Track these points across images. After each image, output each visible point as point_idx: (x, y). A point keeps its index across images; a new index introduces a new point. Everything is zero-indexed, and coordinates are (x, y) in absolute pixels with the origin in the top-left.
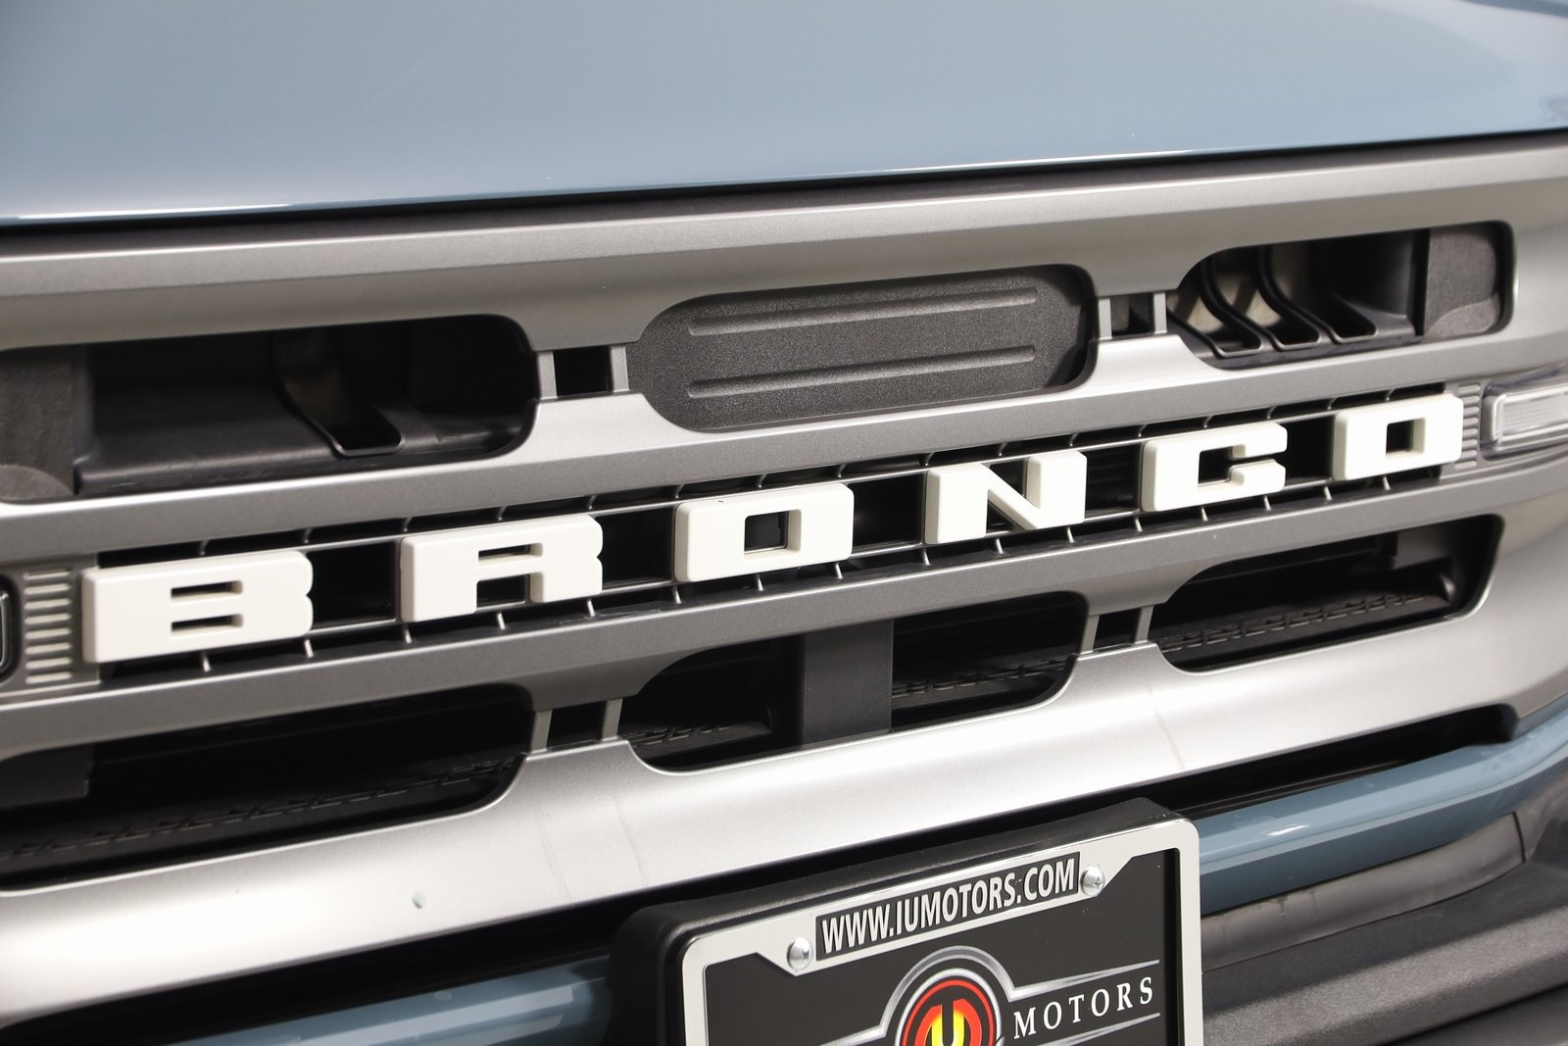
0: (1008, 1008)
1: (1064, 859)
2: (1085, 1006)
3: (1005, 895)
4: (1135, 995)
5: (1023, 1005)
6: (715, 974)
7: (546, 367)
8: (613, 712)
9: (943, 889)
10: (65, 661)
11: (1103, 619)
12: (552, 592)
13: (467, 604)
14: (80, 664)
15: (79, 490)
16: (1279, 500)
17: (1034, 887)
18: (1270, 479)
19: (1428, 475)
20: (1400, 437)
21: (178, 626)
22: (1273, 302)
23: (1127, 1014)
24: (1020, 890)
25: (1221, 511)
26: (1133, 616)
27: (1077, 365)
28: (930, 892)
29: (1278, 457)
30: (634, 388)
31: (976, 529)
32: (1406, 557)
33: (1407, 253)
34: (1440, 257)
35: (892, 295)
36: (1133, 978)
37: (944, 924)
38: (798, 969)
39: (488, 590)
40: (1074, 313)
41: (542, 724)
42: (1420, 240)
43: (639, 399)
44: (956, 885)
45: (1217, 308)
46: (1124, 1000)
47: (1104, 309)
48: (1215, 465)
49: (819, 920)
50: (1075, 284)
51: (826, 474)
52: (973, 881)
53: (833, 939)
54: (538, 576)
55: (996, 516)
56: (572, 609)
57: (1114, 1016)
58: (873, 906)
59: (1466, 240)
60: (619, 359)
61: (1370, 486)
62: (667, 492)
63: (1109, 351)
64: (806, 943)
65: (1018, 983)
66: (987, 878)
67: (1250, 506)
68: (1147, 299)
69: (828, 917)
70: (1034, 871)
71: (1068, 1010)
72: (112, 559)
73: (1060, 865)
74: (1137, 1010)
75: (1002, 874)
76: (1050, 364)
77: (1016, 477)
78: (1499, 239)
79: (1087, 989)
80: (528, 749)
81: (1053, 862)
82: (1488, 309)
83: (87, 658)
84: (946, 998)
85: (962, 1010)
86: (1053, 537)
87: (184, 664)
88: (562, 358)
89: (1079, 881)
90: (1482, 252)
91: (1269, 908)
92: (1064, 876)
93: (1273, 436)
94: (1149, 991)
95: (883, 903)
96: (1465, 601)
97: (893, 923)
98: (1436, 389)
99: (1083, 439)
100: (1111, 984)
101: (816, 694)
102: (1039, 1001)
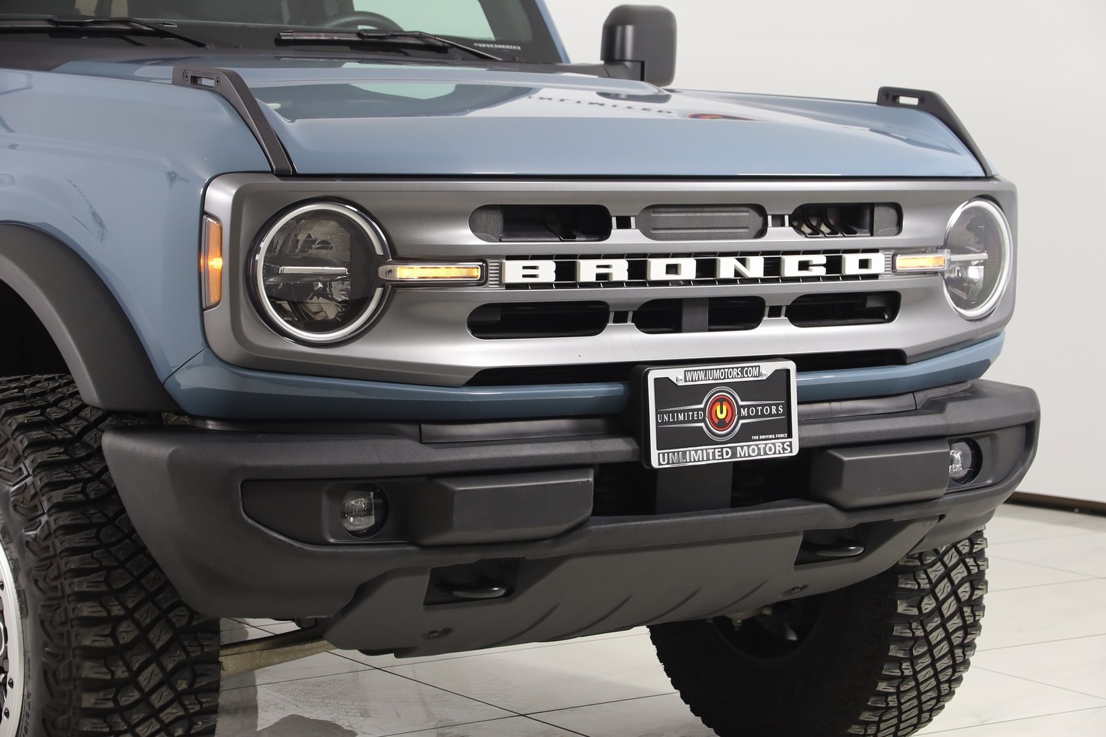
0: (739, 407)
1: (756, 367)
2: (762, 410)
3: (738, 374)
4: (777, 410)
5: (744, 407)
6: (656, 380)
7: (614, 220)
8: (630, 315)
9: (720, 369)
10: (498, 282)
11: (771, 307)
12: (615, 278)
13: (593, 279)
14: (501, 283)
15: (501, 241)
16: (825, 279)
17: (747, 374)
18: (822, 271)
19: (875, 276)
20: (864, 264)
21: (524, 276)
22: (828, 226)
23: (774, 415)
24: (742, 373)
25: (806, 279)
26: (779, 308)
27: (762, 233)
28: (716, 369)
29: (824, 265)
30: (637, 228)
31: (731, 275)
32: (871, 304)
33: (868, 212)
34: (878, 212)
35: (707, 209)
36: (777, 405)
37: (720, 379)
38: (680, 384)
39: (599, 276)
40: (761, 219)
41: (612, 316)
42: (871, 206)
43: (638, 231)
44: (724, 369)
45: (810, 226)
46: (774, 411)
47: (770, 218)
48: (804, 266)
49: (685, 371)
50: (761, 211)
51: (688, 255)
52: (729, 368)
53: (689, 376)
54: (611, 274)
55: (737, 273)
56: (620, 284)
57: (770, 415)
58: (700, 370)
59: (887, 208)
60: (633, 220)
61: (855, 277)
62: (645, 255)
63: (770, 229)
64: (681, 377)
65: (742, 400)
66: (733, 368)
67: (816, 278)
68: (782, 217)
69: (688, 371)
70: (746, 369)
71: (757, 411)
72: (509, 258)
73: (754, 368)
74: (778, 415)
75: (737, 368)
76: (754, 233)
77: (743, 262)
78: (898, 209)
79: (763, 406)
80: (608, 322)
81: (752, 367)
82: (895, 229)
83: (503, 282)
84: (721, 400)
85: (725, 404)
86: (755, 280)
87: (525, 286)
88: (618, 218)
89: (760, 374)
90: (892, 213)
91: (825, 406)
92: (755, 372)
93: (822, 259)
94: (782, 410)
95: (703, 370)
96: (891, 319)
97: (705, 376)
98: (875, 251)
99: (763, 253)
100: (770, 405)
101: (686, 319)
102: (748, 407)
